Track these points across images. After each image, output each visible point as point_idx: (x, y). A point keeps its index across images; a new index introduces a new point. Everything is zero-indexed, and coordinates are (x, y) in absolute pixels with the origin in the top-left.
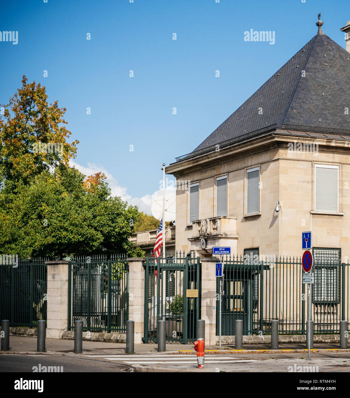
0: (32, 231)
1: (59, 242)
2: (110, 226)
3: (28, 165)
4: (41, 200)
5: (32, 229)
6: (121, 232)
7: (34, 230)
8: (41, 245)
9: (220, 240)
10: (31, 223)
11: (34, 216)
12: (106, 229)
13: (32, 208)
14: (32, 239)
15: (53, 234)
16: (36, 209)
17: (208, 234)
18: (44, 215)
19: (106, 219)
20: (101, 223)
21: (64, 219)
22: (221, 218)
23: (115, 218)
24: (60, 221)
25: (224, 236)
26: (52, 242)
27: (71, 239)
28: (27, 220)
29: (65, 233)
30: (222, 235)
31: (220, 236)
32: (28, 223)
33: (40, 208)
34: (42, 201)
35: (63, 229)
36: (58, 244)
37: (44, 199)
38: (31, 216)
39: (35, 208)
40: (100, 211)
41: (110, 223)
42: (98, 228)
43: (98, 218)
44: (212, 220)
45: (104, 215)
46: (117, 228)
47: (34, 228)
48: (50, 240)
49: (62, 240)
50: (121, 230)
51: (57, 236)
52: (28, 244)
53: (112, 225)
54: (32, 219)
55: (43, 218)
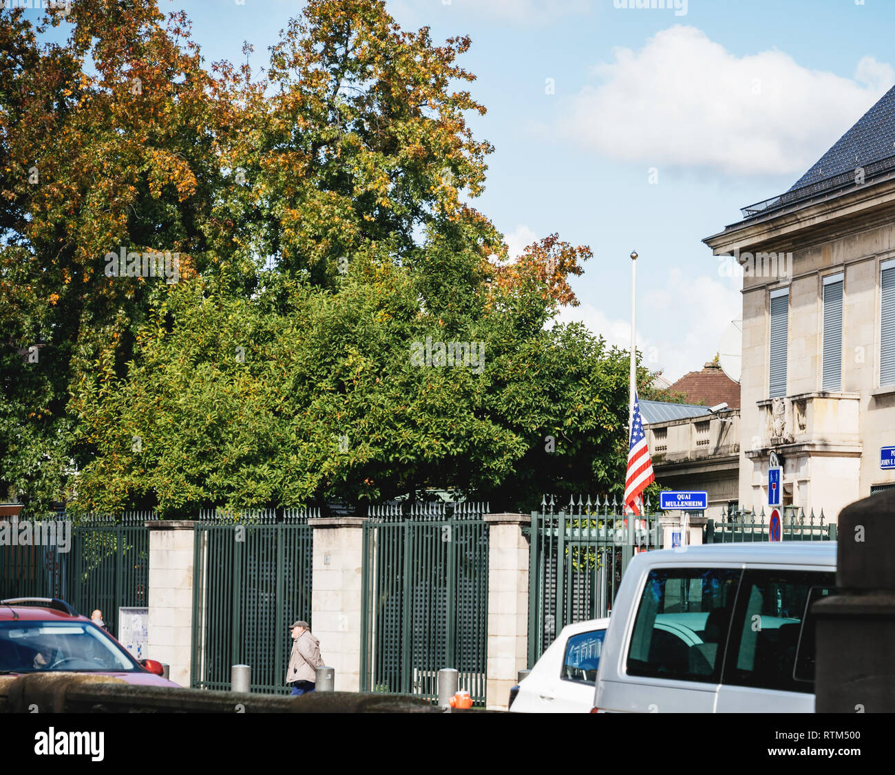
0: (319, 428)
1: (394, 458)
2: (547, 411)
3: (326, 229)
4: (347, 337)
5: (319, 421)
6: (581, 429)
7: (324, 423)
8: (342, 469)
9: (809, 459)
10: (316, 404)
11: (325, 385)
12: (534, 423)
13: (320, 360)
14: (319, 451)
15: (373, 437)
16: (333, 362)
17: (786, 442)
18: (350, 381)
19: (534, 390)
20: (519, 404)
21: (407, 393)
22: (812, 398)
23: (564, 387)
24: (397, 399)
25: (818, 448)
26: (370, 459)
27: (423, 451)
28: (307, 396)
29: (408, 434)
30: (813, 445)
31: (806, 448)
32: (308, 404)
33: (341, 361)
34: (348, 342)
35: (403, 421)
36: (388, 465)
37: (355, 333)
38: (319, 385)
39: (328, 360)
40: (517, 366)
41: (545, 402)
42: (509, 418)
43: (511, 388)
44: (797, 401)
45: (527, 378)
46: (569, 417)
47: (326, 418)
48: (366, 452)
49: (400, 454)
50: (580, 422)
51: (384, 440)
52: (306, 465)
53: (553, 407)
54: (321, 392)
55: (347, 390)
